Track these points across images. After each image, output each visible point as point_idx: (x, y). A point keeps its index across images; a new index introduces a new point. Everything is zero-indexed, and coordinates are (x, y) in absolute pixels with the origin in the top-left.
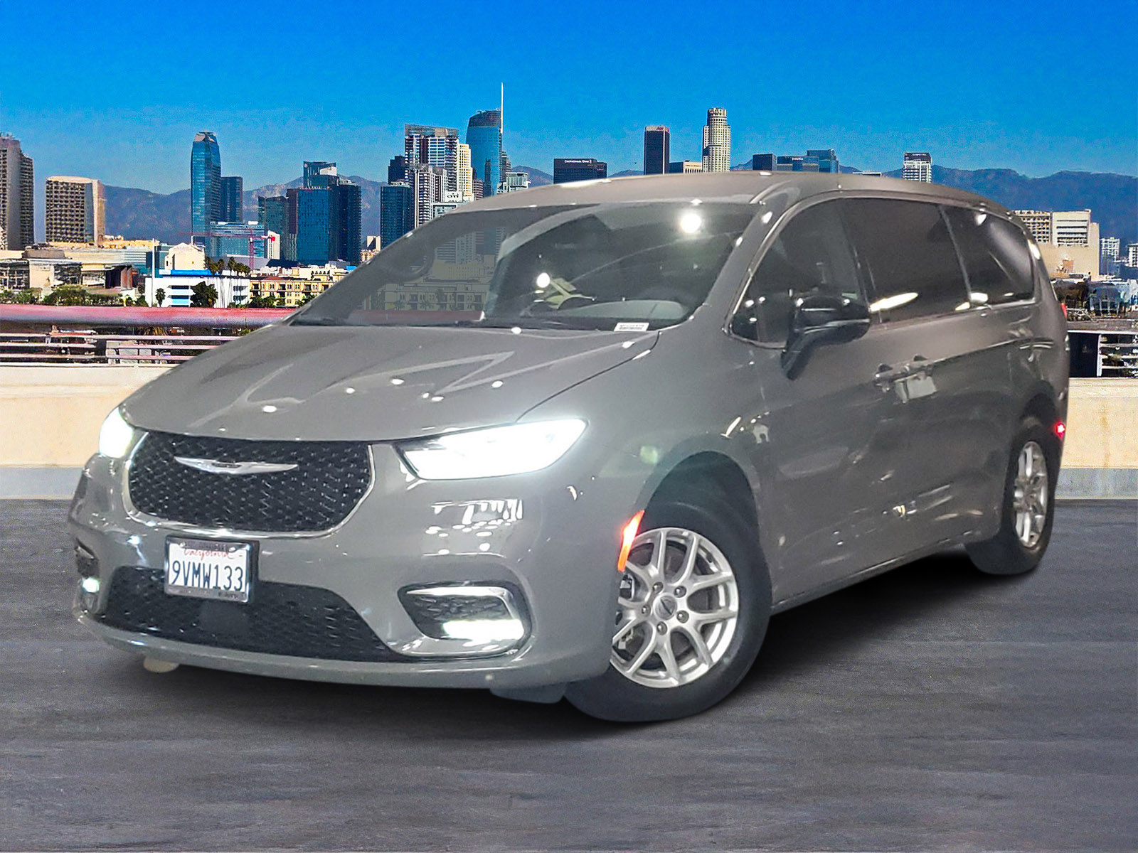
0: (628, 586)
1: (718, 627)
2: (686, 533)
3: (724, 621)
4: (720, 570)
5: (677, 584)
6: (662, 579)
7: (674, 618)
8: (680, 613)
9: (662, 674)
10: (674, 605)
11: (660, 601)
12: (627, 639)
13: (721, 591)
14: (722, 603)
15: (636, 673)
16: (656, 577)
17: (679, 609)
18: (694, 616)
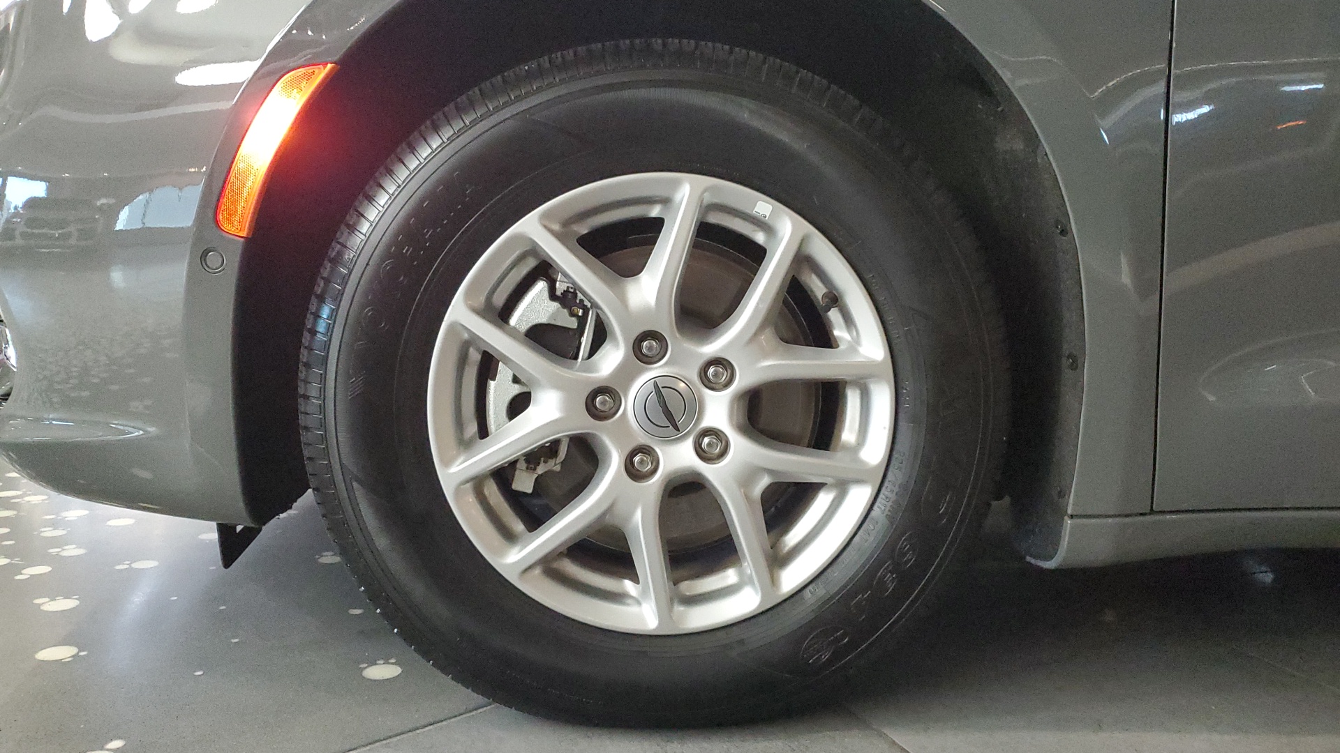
0: (573, 323)
1: (823, 500)
2: (764, 207)
3: (842, 487)
4: (857, 340)
5: (712, 348)
6: (666, 324)
7: (688, 445)
8: (708, 432)
9: (628, 585)
10: (695, 408)
11: (651, 385)
12: (541, 470)
13: (853, 401)
14: (848, 434)
15: (548, 566)
16: (646, 312)
17: (707, 422)
18: (741, 448)
